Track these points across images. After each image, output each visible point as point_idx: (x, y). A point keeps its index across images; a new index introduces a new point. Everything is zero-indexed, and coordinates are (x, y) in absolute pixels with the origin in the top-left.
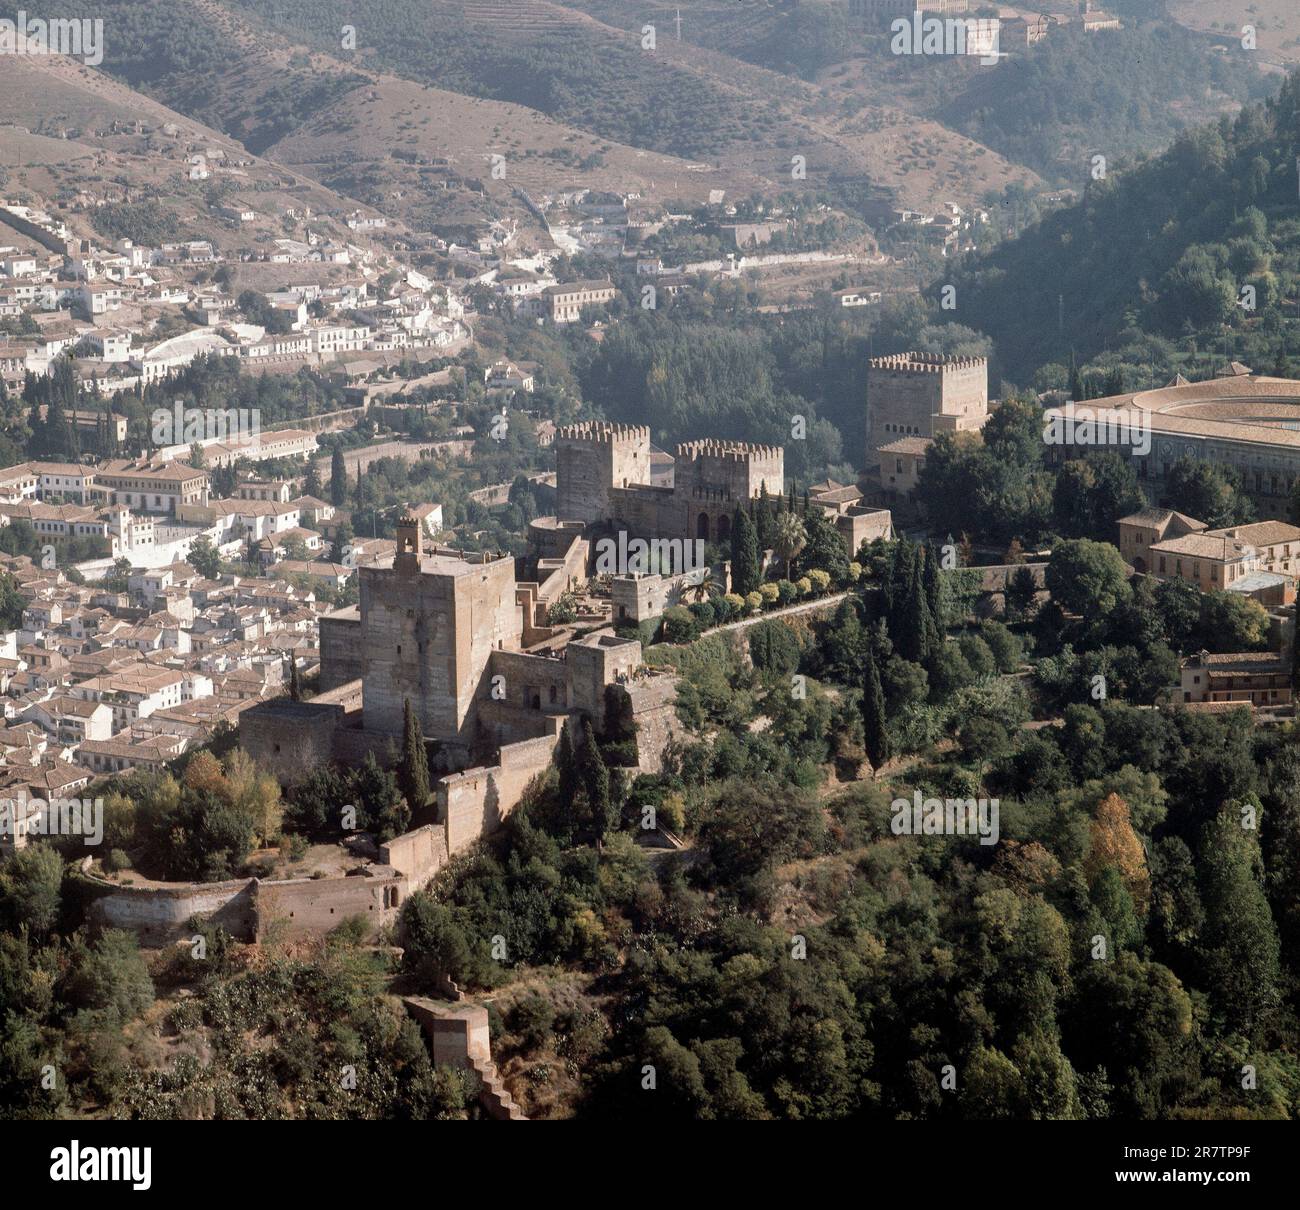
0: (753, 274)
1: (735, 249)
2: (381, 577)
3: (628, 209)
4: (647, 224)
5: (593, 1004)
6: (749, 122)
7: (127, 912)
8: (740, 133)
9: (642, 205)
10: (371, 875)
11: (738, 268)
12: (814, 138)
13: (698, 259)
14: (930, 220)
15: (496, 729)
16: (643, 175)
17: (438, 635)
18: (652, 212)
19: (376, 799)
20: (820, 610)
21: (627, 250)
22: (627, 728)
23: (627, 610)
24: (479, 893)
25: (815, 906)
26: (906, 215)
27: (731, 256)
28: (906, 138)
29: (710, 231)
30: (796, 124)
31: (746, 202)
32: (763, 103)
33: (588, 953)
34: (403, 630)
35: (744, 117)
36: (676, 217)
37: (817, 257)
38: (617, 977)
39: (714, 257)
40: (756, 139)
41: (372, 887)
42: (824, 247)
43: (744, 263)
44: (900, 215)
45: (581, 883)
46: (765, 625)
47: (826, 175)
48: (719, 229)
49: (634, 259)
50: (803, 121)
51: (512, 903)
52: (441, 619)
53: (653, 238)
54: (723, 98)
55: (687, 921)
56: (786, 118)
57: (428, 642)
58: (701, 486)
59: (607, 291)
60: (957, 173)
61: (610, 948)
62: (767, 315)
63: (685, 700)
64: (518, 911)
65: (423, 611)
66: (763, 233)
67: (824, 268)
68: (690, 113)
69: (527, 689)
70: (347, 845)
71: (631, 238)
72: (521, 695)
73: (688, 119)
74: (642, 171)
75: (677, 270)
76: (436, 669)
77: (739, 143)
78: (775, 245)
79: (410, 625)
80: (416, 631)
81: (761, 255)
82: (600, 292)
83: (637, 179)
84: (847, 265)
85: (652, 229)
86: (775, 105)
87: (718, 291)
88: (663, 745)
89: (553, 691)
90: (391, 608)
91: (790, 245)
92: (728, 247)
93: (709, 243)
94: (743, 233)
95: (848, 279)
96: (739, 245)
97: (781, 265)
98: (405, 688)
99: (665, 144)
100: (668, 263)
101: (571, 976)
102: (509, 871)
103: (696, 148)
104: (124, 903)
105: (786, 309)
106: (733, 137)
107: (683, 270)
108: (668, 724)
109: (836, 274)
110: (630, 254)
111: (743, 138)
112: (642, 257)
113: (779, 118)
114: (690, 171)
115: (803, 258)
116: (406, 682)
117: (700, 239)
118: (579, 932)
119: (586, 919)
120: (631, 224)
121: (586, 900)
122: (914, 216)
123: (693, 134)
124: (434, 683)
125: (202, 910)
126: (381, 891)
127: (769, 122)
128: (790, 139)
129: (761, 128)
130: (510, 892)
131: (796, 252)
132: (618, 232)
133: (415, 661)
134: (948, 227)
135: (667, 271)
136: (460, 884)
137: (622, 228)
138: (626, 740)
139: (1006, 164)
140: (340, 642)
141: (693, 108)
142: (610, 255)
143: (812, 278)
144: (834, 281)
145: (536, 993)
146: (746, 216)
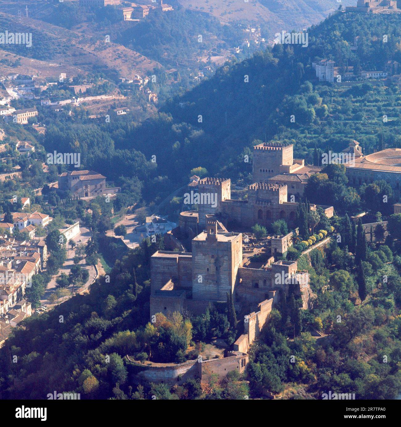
0: (84, 104)
1: (75, 95)
2: (201, 244)
3: (34, 81)
4: (42, 86)
5: (312, 395)
6: (61, 47)
7: (155, 376)
8: (58, 51)
9: (40, 80)
10: (236, 355)
11: (77, 102)
12: (85, 52)
13: (63, 99)
14: (132, 81)
15: (244, 296)
16: (36, 68)
17: (225, 264)
18: (43, 82)
19: (223, 326)
20: (325, 244)
21: (36, 96)
22: (297, 294)
23: (278, 250)
24: (267, 358)
25: (367, 353)
26: (124, 79)
27: (74, 98)
28: (115, 52)
29: (65, 88)
30: (78, 48)
31: (77, 77)
32: (65, 40)
33: (304, 377)
34: (210, 263)
35: (59, 45)
36: (51, 84)
37: (104, 97)
38: (316, 385)
39: (68, 98)
40: (64, 53)
41: (238, 360)
42: (105, 93)
43: (79, 100)
44: (122, 80)
45: (297, 352)
46: (313, 251)
47: (92, 66)
48: (69, 88)
49: (39, 100)
50: (80, 46)
51: (277, 361)
52: (226, 258)
53: (44, 91)
54: (50, 39)
55: (335, 362)
56: (74, 45)
57: (220, 266)
58: (258, 200)
59: (35, 112)
60: (135, 64)
61: (311, 374)
62: (93, 119)
63: (312, 282)
64: (279, 363)
65: (218, 255)
66: (83, 89)
67: (107, 101)
68: (39, 44)
69: (253, 281)
70: (214, 344)
71: (36, 92)
72: (251, 283)
73: (38, 46)
74: (34, 67)
75: (56, 103)
76: (223, 276)
77: (59, 55)
78: (88, 93)
79: (213, 261)
80: (215, 263)
81: (85, 97)
82: (33, 112)
83: (34, 70)
84: (114, 100)
85: (44, 88)
86: (69, 40)
87: (75, 111)
88: (308, 299)
89: (265, 282)
90: (205, 255)
91: (94, 93)
92: (73, 95)
93: (66, 93)
94: (77, 89)
95: (116, 105)
96: (76, 93)
97: (92, 100)
98: (210, 283)
99: (31, 56)
100: (53, 101)
101: (300, 386)
102: (273, 349)
103: (43, 57)
104: (153, 372)
105: (99, 116)
106: (56, 53)
107: (58, 103)
108: (309, 291)
109: (112, 103)
110: (37, 98)
111: (60, 53)
112: (43, 99)
113: (72, 45)
114: (51, 66)
115: (99, 98)
116: (211, 281)
117: (63, 91)
118: (301, 369)
119: (302, 364)
120: (37, 87)
121: (300, 357)
122: (126, 80)
123: (41, 52)
124: (223, 281)
125: (182, 373)
126: (241, 361)
127: (68, 47)
128: (77, 53)
129: (66, 49)
130: (276, 357)
131: (96, 96)
132: (31, 90)
133: (215, 273)
134: (140, 84)
135: (52, 104)
136: (257, 355)
137: (33, 88)
138: (298, 298)
139: (150, 61)
140: (159, 265)
141: (40, 42)
142: (30, 98)
143: (103, 105)
144: (111, 105)
145: (293, 393)
146: (76, 82)
